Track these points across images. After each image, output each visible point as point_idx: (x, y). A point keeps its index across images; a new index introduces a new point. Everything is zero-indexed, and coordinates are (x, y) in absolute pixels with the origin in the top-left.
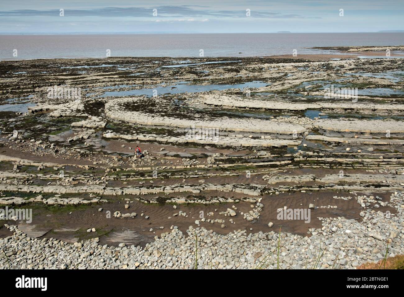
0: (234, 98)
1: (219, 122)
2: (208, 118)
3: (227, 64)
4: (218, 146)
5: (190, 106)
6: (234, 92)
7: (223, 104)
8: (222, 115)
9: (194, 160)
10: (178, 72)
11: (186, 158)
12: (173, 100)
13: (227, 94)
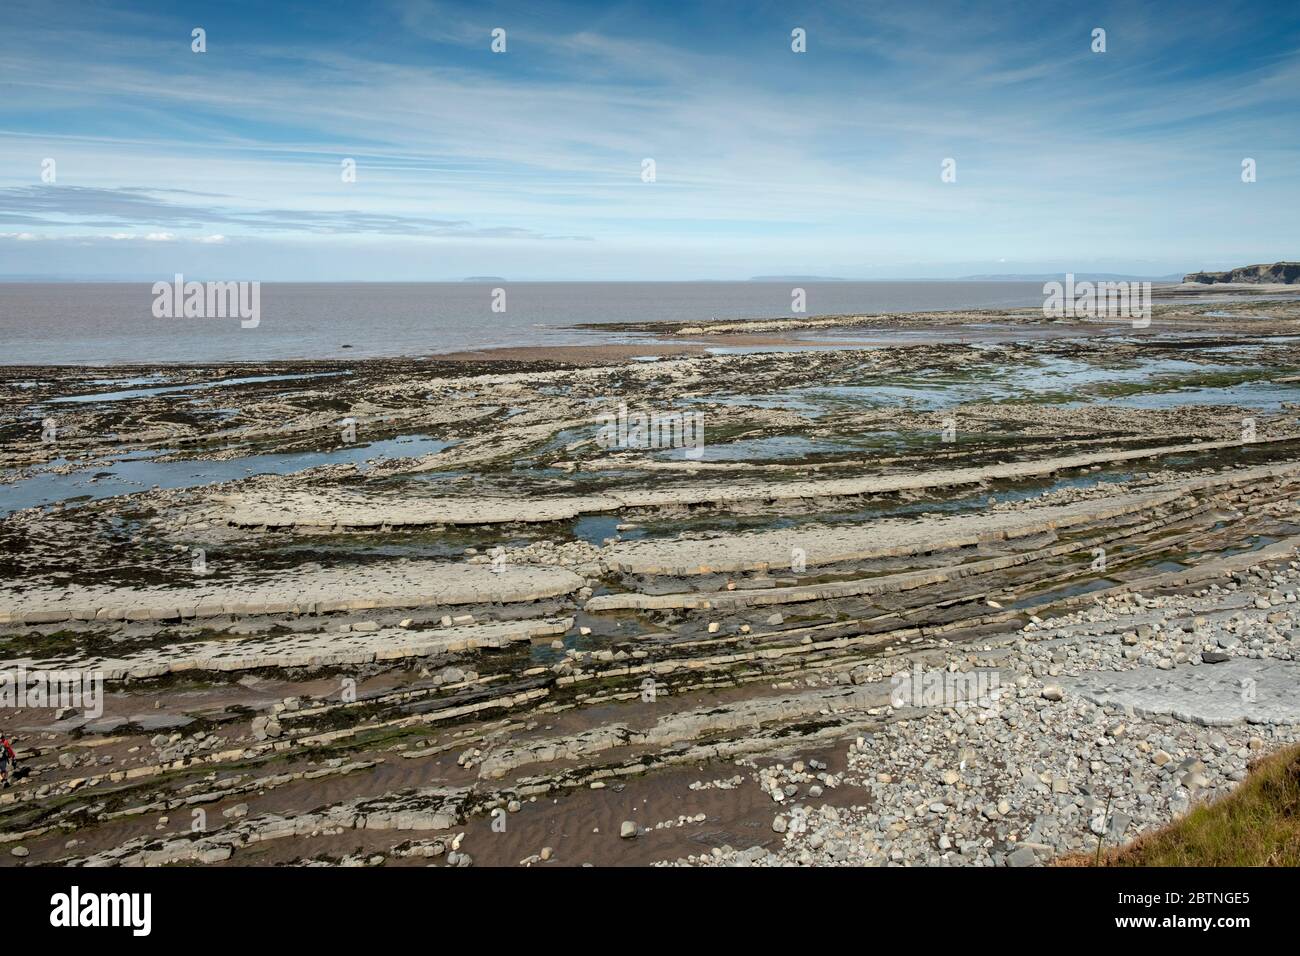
0: (337, 497)
1: (290, 584)
2: (245, 575)
3: (305, 385)
4: (290, 673)
5: (173, 537)
6: (335, 476)
7: (298, 522)
8: (296, 560)
9: (200, 735)
10: (118, 418)
11: (167, 731)
12: (103, 521)
13: (310, 483)
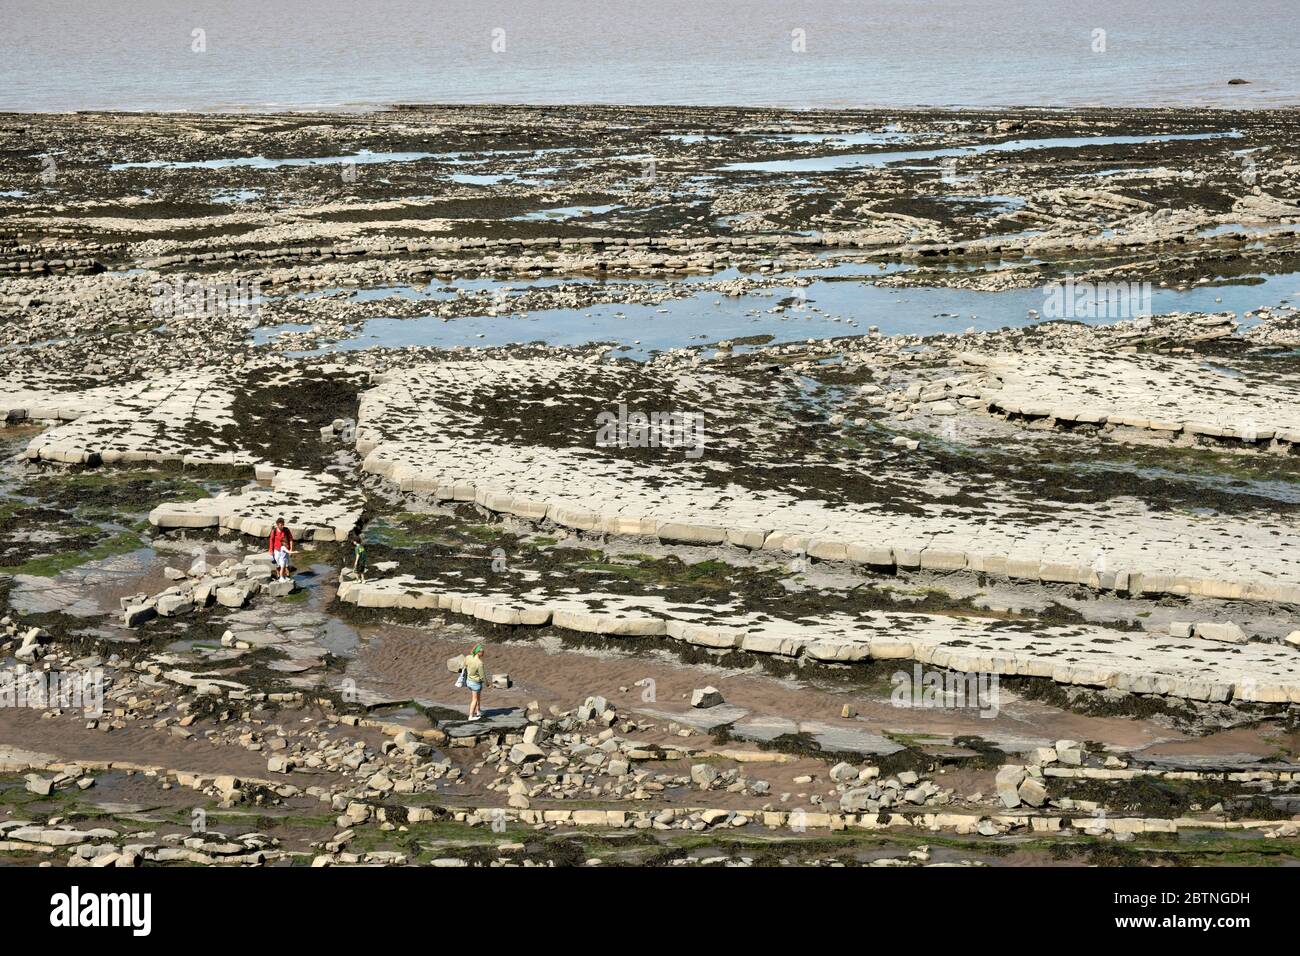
0: (1190, 376)
1: (1086, 532)
2: (1010, 504)
3: (1150, 156)
4: (1072, 695)
5: (892, 423)
6: (1189, 335)
7: (1112, 418)
8: (1102, 488)
9: (909, 777)
10: (824, 204)
11: (856, 758)
12: (787, 381)
13: (1141, 346)
